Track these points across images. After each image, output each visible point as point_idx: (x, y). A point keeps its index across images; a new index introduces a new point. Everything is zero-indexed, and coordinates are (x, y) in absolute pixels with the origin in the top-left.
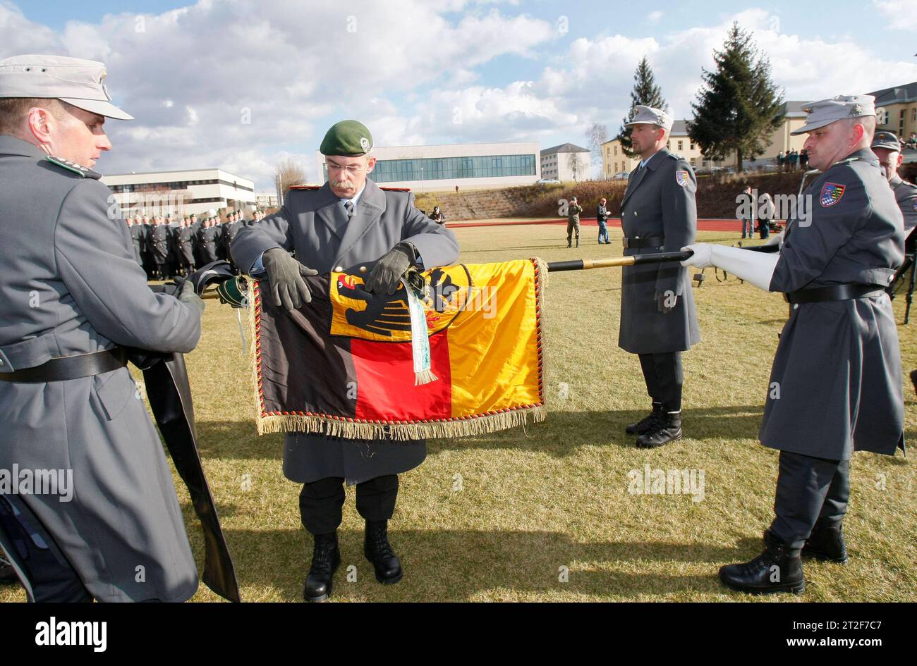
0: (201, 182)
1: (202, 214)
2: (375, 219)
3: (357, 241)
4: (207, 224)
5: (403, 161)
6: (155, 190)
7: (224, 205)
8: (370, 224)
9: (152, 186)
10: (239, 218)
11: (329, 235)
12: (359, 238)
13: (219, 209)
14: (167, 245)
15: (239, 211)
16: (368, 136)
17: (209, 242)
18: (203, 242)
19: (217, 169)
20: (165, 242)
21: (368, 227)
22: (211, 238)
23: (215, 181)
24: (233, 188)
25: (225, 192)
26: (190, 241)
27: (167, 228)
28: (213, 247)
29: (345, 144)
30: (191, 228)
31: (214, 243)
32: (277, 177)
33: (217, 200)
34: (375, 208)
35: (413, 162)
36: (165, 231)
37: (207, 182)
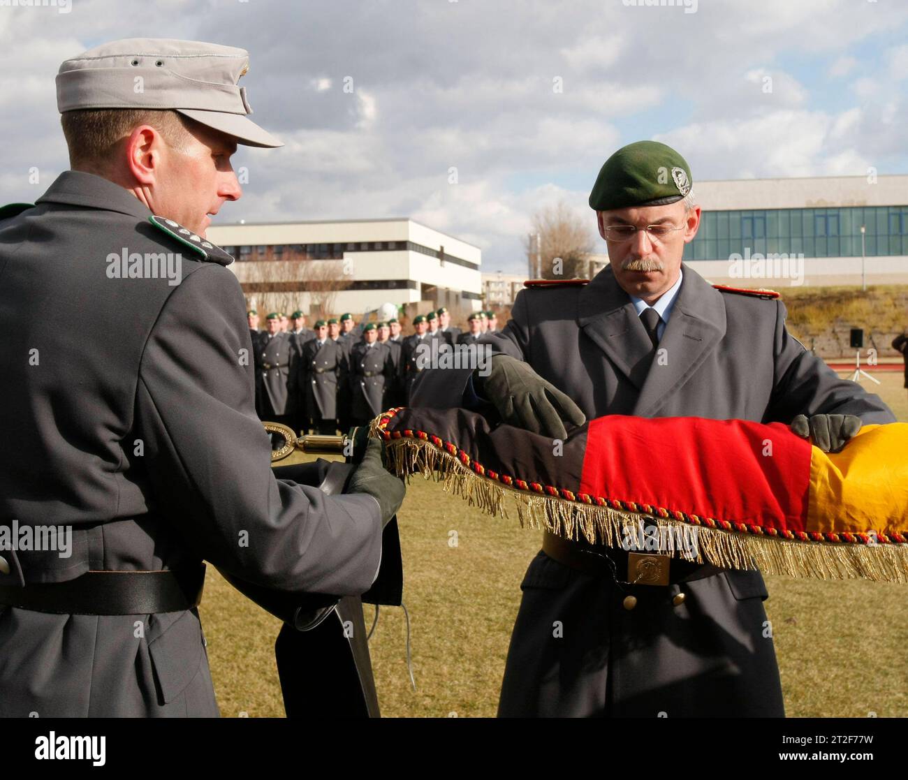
0: (372, 247)
1: (367, 314)
2: (708, 348)
3: (672, 392)
4: (373, 335)
5: (817, 212)
6: (280, 259)
7: (414, 295)
8: (699, 360)
9: (275, 250)
10: (440, 326)
11: (613, 382)
12: (677, 386)
13: (404, 305)
14: (289, 376)
15: (440, 312)
16: (684, 166)
17: (372, 375)
18: (360, 373)
19: (406, 220)
20: (286, 370)
21: (694, 365)
22: (378, 366)
23: (402, 245)
24: (438, 261)
25: (420, 269)
26: (334, 369)
27: (292, 339)
28: (381, 386)
29: (644, 181)
30: (338, 343)
31: (381, 379)
32: (532, 239)
33: (403, 284)
34: (707, 326)
35: (842, 213)
36: (289, 344)
37: (385, 246)
